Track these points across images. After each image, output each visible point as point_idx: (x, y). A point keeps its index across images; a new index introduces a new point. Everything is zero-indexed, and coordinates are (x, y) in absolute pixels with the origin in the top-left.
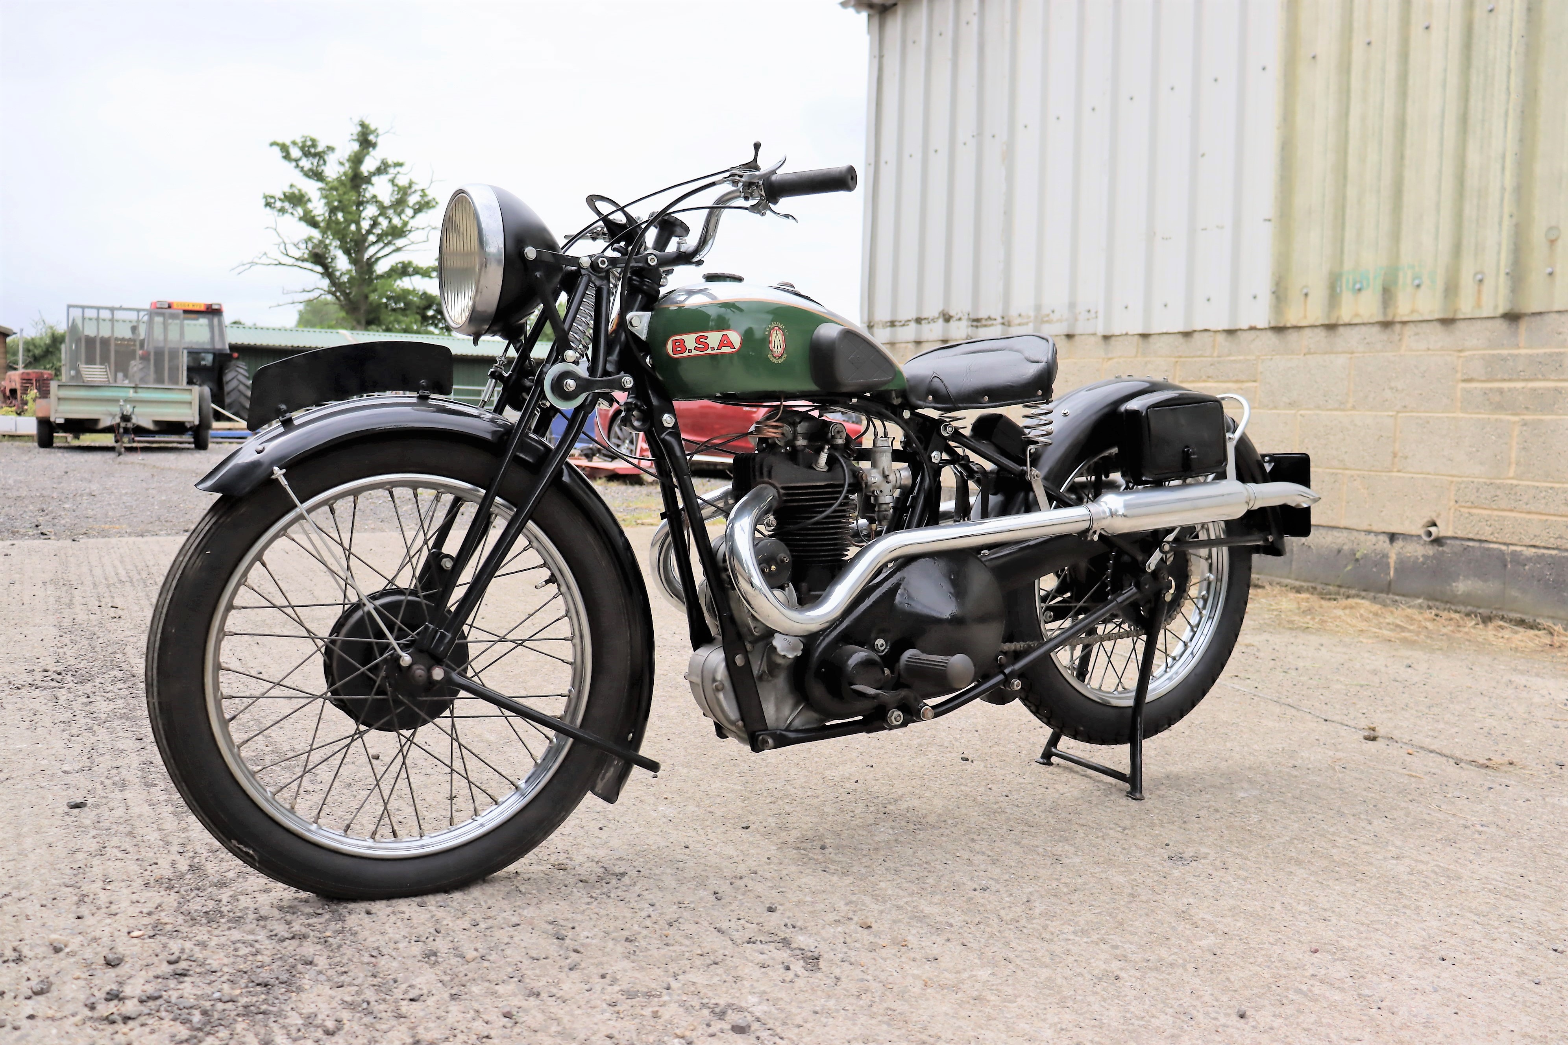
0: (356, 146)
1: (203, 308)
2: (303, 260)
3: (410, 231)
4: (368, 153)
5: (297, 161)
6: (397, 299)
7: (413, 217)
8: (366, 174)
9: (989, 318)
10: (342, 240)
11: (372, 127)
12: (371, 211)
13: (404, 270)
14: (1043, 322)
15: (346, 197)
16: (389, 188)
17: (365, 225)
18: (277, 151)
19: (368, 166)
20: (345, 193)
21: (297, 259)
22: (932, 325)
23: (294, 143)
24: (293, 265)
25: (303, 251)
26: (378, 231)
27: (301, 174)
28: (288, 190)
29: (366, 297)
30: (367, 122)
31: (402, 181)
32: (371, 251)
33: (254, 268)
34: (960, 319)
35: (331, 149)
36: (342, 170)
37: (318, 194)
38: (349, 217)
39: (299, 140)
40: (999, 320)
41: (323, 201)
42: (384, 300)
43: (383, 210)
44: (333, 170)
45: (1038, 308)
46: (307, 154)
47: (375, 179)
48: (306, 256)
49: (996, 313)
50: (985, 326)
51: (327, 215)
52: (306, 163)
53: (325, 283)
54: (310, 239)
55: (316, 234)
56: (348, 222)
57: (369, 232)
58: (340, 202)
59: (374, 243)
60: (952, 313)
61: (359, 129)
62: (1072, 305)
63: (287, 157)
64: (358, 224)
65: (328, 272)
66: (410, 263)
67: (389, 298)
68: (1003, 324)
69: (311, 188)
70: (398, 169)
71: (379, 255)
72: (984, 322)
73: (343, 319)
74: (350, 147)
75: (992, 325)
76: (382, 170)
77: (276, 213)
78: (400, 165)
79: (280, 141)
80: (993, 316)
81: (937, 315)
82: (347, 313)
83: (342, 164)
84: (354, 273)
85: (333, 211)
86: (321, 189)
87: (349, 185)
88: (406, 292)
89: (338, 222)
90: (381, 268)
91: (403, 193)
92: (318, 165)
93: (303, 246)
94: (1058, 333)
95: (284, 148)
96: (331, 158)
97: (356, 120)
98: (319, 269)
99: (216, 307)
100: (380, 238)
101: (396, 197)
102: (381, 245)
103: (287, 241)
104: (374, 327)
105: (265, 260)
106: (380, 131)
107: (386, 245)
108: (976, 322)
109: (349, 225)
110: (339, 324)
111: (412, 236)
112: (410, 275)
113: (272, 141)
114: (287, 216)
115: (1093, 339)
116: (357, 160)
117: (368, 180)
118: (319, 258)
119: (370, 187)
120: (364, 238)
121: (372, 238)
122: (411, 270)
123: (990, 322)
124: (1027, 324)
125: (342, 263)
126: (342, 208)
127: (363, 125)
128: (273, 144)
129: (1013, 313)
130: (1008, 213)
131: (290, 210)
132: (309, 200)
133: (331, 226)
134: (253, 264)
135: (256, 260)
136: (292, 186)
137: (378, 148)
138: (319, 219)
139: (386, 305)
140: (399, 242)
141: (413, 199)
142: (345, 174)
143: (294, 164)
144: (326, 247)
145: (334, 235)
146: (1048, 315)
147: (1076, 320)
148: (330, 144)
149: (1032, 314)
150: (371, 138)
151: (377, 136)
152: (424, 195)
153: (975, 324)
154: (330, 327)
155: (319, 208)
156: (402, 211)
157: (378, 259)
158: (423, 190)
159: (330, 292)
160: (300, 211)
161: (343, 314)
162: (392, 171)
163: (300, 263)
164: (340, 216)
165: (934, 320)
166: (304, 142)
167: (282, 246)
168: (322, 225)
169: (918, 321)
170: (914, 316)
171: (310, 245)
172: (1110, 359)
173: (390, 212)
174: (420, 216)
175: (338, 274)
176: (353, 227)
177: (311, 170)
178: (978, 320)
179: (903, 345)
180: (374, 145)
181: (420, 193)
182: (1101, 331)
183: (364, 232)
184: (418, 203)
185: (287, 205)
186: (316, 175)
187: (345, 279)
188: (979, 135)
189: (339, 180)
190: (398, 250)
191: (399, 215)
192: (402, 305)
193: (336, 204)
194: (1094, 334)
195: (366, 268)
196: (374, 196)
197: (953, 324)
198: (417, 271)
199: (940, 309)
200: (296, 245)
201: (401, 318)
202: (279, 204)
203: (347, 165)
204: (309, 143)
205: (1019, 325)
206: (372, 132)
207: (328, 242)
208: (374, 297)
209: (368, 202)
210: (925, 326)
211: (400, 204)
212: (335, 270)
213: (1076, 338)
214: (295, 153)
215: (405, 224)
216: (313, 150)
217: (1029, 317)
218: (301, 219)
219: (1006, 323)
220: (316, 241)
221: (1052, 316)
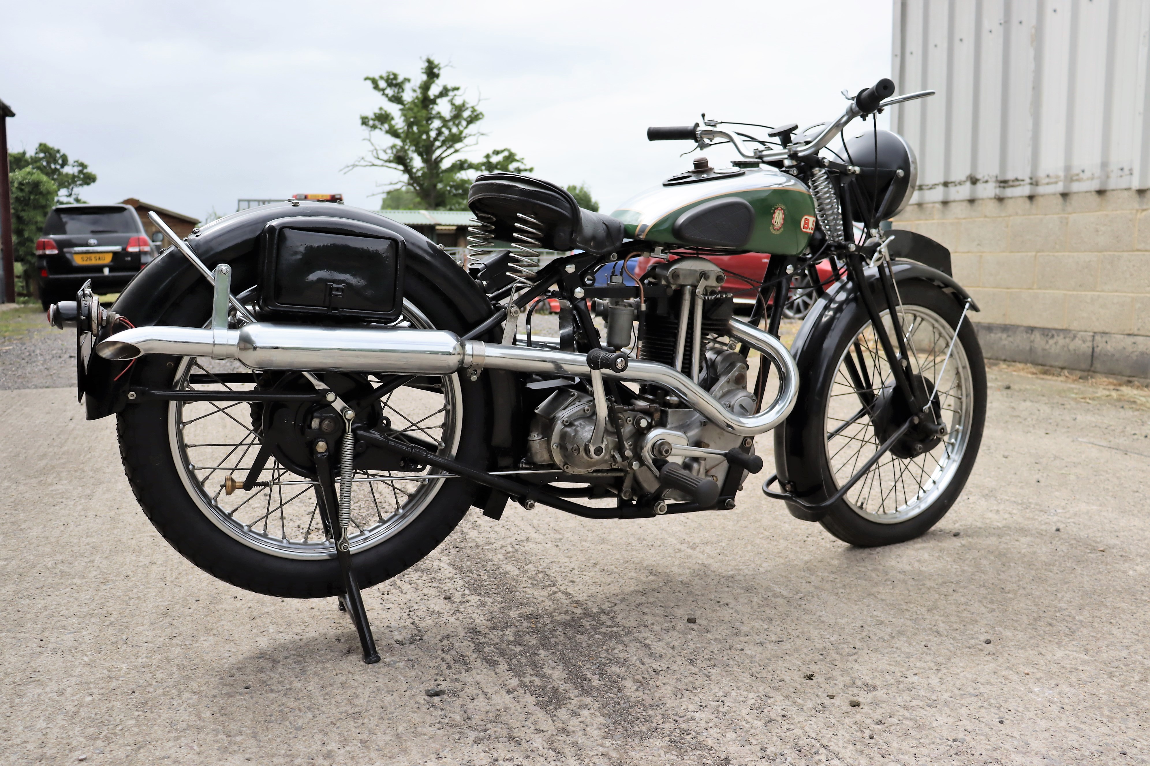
0: (424, 77)
1: (328, 198)
2: (390, 161)
3: (465, 137)
4: (433, 82)
5: (383, 90)
6: (457, 187)
7: (466, 128)
8: (432, 97)
9: (1017, 180)
10: (416, 145)
11: (436, 62)
12: (436, 124)
13: (461, 166)
14: (1072, 180)
15: (419, 114)
16: (449, 107)
17: (433, 134)
18: (369, 83)
19: (434, 90)
20: (418, 111)
21: (386, 161)
22: (959, 188)
23: (381, 78)
24: (382, 166)
25: (390, 155)
26: (441, 138)
27: (386, 99)
28: (377, 111)
29: (435, 186)
30: (432, 59)
31: (458, 102)
32: (438, 153)
33: (356, 169)
34: (987, 182)
35: (408, 80)
36: (414, 95)
37: (399, 113)
38: (422, 129)
39: (385, 75)
40: (1028, 181)
41: (403, 118)
42: (448, 188)
43: (445, 122)
44: (408, 96)
45: (1068, 168)
46: (390, 85)
47: (439, 101)
48: (391, 159)
49: (1024, 174)
50: (1012, 186)
51: (406, 128)
52: (390, 92)
53: (406, 177)
54: (393, 147)
55: (398, 142)
56: (421, 133)
57: (436, 139)
58: (415, 118)
59: (439, 147)
60: (979, 176)
61: (427, 64)
62: (1104, 165)
63: (376, 87)
64: (427, 133)
65: (408, 169)
66: (466, 161)
67: (451, 187)
68: (1031, 184)
69: (394, 110)
70: (456, 92)
71: (443, 155)
72: (1011, 183)
73: (419, 203)
74: (419, 78)
75: (1020, 185)
76: (444, 92)
77: (369, 129)
78: (457, 89)
79: (371, 76)
80: (1020, 178)
81: (963, 178)
82: (422, 198)
83: (414, 91)
84: (426, 170)
85: (410, 125)
86: (401, 110)
87: (420, 105)
88: (464, 182)
89: (413, 133)
90: (445, 164)
91: (459, 110)
92: (398, 93)
93: (389, 151)
94: (1089, 189)
95: (374, 82)
96: (407, 86)
97: (424, 58)
98: (401, 167)
99: (338, 197)
100: (444, 143)
101: (454, 113)
102: (444, 148)
103: (378, 148)
104: (441, 208)
105: (363, 163)
106: (441, 66)
107: (448, 148)
108: (1004, 183)
109: (422, 135)
110: (416, 207)
111: (466, 141)
112: (465, 169)
113: (365, 76)
114: (377, 131)
115: (1126, 193)
116: (425, 87)
117: (434, 102)
118: (401, 159)
119: (435, 107)
120: (432, 144)
121: (438, 144)
122: (466, 165)
123: (1017, 183)
124: (1056, 183)
125: (417, 163)
126: (416, 123)
127: (429, 62)
128: (367, 79)
129: (1041, 174)
130: (1037, 88)
131: (379, 126)
132: (392, 119)
133: (408, 136)
134: (354, 166)
135: (357, 163)
136: (381, 109)
137: (441, 78)
138: (400, 131)
139: (450, 192)
140: (458, 146)
141: (466, 114)
142: (417, 98)
143: (381, 93)
144: (406, 151)
145: (410, 142)
146: (1078, 175)
147: (1108, 177)
148: (407, 77)
149: (1062, 174)
150: (436, 71)
151: (439, 69)
152: (474, 111)
153: (1002, 185)
154: (410, 209)
155: (399, 123)
156: (459, 123)
157: (443, 158)
158: (472, 107)
159: (409, 184)
160: (386, 126)
161: (418, 200)
162: (451, 94)
163: (388, 164)
164: (415, 129)
165: (960, 183)
166: (388, 76)
167: (375, 153)
168: (402, 135)
169: (946, 184)
170: (942, 180)
171: (394, 151)
172: (1144, 210)
173: (450, 124)
174: (472, 126)
175: (414, 170)
176: (424, 137)
177: (393, 96)
178: (1005, 182)
179: (930, 205)
180: (437, 76)
181: (470, 109)
182: (1136, 185)
183: (432, 139)
184: (470, 116)
185: (377, 123)
186: (397, 99)
187: (419, 174)
188: (1006, 22)
189: (413, 102)
190: (456, 151)
191: (457, 126)
192: (460, 191)
193: (412, 120)
194: (1128, 189)
195: (433, 165)
196: (439, 113)
197: (980, 186)
198: (471, 166)
199: (968, 172)
200: (385, 151)
201: (461, 201)
202: (371, 123)
203: (419, 91)
204: (392, 77)
205: (1048, 184)
206: (436, 66)
207: (407, 147)
208: (440, 186)
209: (434, 118)
210: (952, 189)
211: (457, 116)
212: (412, 168)
213: (1108, 194)
214: (382, 84)
215: (461, 132)
216: (394, 82)
217: (1057, 177)
218: (387, 132)
219: (1034, 183)
220: (398, 148)
221: (1082, 175)
